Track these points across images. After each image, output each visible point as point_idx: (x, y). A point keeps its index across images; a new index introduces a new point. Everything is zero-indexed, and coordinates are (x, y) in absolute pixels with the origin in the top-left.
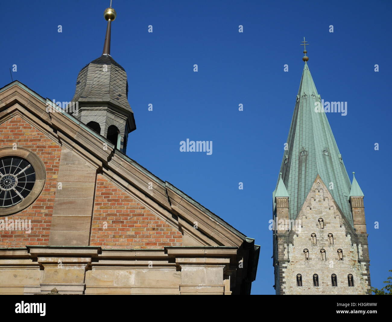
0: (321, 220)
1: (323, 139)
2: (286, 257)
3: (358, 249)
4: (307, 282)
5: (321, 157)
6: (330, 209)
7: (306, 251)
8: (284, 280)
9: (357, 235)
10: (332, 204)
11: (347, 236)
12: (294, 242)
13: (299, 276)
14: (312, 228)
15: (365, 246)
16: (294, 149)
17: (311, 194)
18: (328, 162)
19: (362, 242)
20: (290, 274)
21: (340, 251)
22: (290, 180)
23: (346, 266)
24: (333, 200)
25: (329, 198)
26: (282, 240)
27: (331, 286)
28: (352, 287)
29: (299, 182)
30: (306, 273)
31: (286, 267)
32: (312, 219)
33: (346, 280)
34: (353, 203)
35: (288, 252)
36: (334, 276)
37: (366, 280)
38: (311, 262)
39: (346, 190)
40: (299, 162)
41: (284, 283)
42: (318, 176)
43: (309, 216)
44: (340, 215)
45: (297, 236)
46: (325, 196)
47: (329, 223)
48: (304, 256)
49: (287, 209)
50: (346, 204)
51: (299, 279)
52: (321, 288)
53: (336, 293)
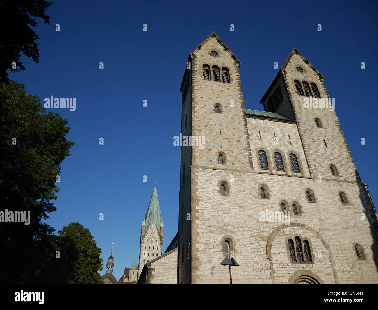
1: (156, 209)
2: (143, 241)
3: (160, 240)
4: (147, 248)
5: (155, 214)
7: (148, 240)
9: (161, 237)
10: (156, 228)
11: (158, 237)
15: (162, 240)
16: (149, 211)
18: (157, 216)
20: (143, 246)
21: (156, 240)
22: (146, 220)
23: (157, 244)
25: (155, 226)
26: (142, 237)
27: (153, 249)
28: (158, 250)
29: (148, 221)
30: (147, 246)
31: (142, 244)
33: (157, 248)
36: (154, 247)
37: (161, 248)
38: (149, 243)
39: (160, 224)
40: (149, 215)
41: (142, 248)
42: (153, 220)
43: (150, 231)
44: (157, 231)
45: (146, 236)
47: (154, 233)
50: (160, 228)
51: (145, 247)
52: (150, 250)
53: (154, 251)
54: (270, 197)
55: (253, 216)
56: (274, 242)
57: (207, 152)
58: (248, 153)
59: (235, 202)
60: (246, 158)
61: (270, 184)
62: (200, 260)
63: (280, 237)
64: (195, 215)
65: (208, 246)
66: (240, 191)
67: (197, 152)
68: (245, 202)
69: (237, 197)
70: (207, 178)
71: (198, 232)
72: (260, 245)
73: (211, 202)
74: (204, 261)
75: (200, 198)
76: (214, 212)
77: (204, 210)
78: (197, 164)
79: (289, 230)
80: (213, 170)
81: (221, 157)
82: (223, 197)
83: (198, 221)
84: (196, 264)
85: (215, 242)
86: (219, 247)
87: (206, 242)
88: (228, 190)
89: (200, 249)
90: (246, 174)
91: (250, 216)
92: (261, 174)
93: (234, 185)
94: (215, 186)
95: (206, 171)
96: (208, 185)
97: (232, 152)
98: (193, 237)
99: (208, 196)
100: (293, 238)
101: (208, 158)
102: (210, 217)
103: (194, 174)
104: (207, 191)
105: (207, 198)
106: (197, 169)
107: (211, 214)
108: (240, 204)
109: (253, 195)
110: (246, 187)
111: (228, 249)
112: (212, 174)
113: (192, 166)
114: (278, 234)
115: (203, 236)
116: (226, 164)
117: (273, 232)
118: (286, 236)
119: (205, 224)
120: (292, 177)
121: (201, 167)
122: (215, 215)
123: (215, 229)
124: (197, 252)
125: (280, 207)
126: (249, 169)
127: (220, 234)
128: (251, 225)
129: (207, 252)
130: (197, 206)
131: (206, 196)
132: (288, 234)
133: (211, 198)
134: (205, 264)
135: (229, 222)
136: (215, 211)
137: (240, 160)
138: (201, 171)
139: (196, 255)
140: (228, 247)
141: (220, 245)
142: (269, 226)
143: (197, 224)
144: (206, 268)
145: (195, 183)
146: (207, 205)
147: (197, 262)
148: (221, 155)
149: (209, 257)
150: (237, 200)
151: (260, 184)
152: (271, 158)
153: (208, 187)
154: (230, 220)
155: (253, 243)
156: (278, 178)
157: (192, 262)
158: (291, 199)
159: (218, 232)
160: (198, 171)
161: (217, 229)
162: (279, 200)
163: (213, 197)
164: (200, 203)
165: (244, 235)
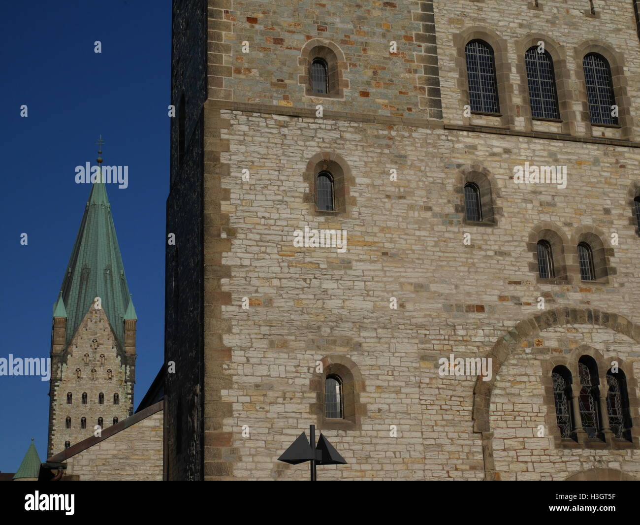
0: (95, 341)
1: (106, 255)
2: (59, 376)
3: (126, 370)
4: (77, 400)
5: (102, 276)
6: (104, 331)
7: (78, 370)
8: (55, 398)
9: (126, 356)
10: (107, 326)
11: (117, 357)
12: (68, 362)
13: (70, 394)
14: (86, 349)
15: (133, 368)
16: (78, 264)
17: (88, 315)
18: (108, 281)
19: (130, 364)
20: (61, 392)
21: (109, 371)
22: (70, 297)
23: (114, 385)
24: (108, 322)
25: (105, 320)
26: (56, 360)
27: (98, 404)
28: (116, 405)
29: (78, 301)
30: (76, 392)
31: (58, 386)
32: (86, 340)
33: (112, 399)
34: (127, 326)
35: (61, 371)
36: (101, 395)
37: (130, 399)
38: (83, 381)
39: (122, 310)
40: (81, 279)
41: (55, 400)
43: (85, 337)
44: (113, 337)
45: (72, 356)
46: (101, 317)
47: (102, 344)
48: (76, 375)
49: (64, 329)
50: (120, 325)
51: (69, 397)
52: (88, 405)
53: (102, 410)
54: (497, 217)
55: (433, 287)
56: (501, 376)
57: (265, 49)
58: (423, 53)
59: (368, 239)
60: (416, 71)
61: (502, 171)
62: (237, 444)
63: (522, 358)
64: (219, 286)
65: (265, 395)
66: (388, 197)
67: (227, 49)
68: (405, 237)
69: (376, 217)
70: (263, 151)
71: (229, 345)
72: (451, 388)
73: (279, 238)
74: (250, 448)
75: (235, 226)
76: (290, 275)
77: (251, 268)
78: (228, 95)
79: (559, 334)
80: (286, 119)
81: (319, 67)
82: (322, 219)
83: (230, 308)
84: (220, 458)
85: (290, 381)
86: (303, 398)
87: (258, 380)
88: (343, 192)
89: (236, 406)
90: (414, 135)
91: (419, 287)
92: (470, 134)
93: (366, 175)
94: (295, 178)
95: (261, 124)
96: (268, 177)
97: (365, 50)
98: (211, 365)
99: (267, 215)
100: (571, 362)
101: (270, 73)
102: (272, 292)
103: (217, 135)
104: (263, 198)
105: (265, 225)
106: (225, 114)
107: (276, 282)
108: (387, 245)
109: (436, 209)
110: (409, 181)
111: (335, 405)
112: (285, 135)
113: (206, 105)
114: (519, 350)
115: (248, 361)
116: (338, 94)
117: (499, 343)
118: (547, 357)
119: (256, 318)
120: (584, 146)
121: (243, 106)
122: (292, 284)
123: (289, 334)
124: (224, 416)
125: (531, 254)
126: (427, 114)
127: (308, 352)
128: (421, 320)
129: (261, 415)
130: (224, 254)
131: (260, 215)
132: (555, 350)
133: (279, 223)
134: (253, 456)
135: (343, 308)
136: (292, 270)
137: (391, 81)
138: (242, 124)
139: (220, 426)
140: (338, 396)
141: (306, 389)
142: (486, 321)
143: (224, 319)
144: (256, 469)
145: (217, 171)
146: (263, 249)
147: (224, 450)
148: (319, 61)
149: (269, 433)
150: (376, 230)
151: (462, 168)
152: (514, 70)
153: (268, 182)
154: (347, 303)
155: (427, 380)
156: (532, 146)
157: (206, 452)
158: (575, 225)
159: (302, 345)
160: (232, 122)
161: (298, 333)
162: (529, 229)
163: (286, 219)
164: (236, 242)
165: (396, 355)
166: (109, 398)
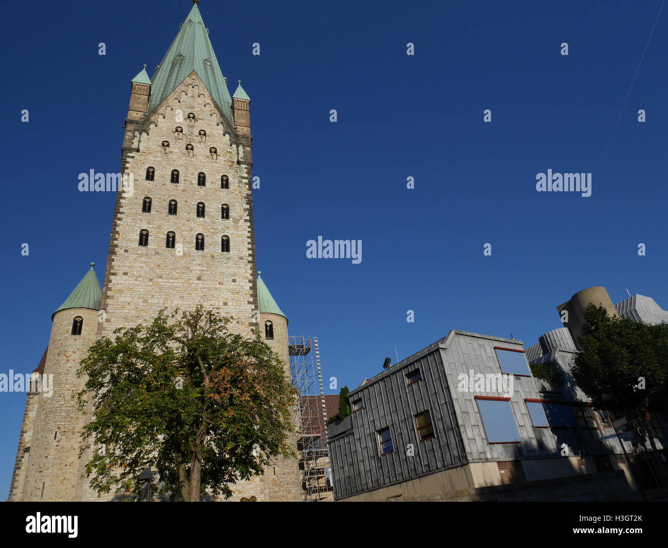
0: (192, 116)
1: (205, 53)
2: (135, 145)
3: (238, 150)
4: (162, 176)
6: (205, 106)
7: (166, 144)
9: (238, 135)
10: (210, 101)
11: (224, 135)
12: (150, 132)
13: (151, 170)
14: (178, 121)
15: (248, 148)
17: (182, 88)
18: (209, 70)
19: (244, 143)
20: (137, 165)
21: (214, 150)
23: (221, 166)
24: (211, 97)
25: (206, 95)
26: (132, 127)
27: (196, 186)
28: (226, 190)
30: (162, 167)
31: (133, 157)
33: (219, 181)
34: (236, 105)
35: (139, 141)
36: (202, 175)
37: (246, 184)
38: (172, 156)
40: (173, 64)
42: (193, 72)
43: (176, 108)
44: (218, 114)
45: (156, 126)
46: (201, 92)
47: (203, 120)
48: (162, 150)
49: (146, 97)
51: (150, 173)
52: (181, 185)
53: (203, 194)
166: (213, 181)
